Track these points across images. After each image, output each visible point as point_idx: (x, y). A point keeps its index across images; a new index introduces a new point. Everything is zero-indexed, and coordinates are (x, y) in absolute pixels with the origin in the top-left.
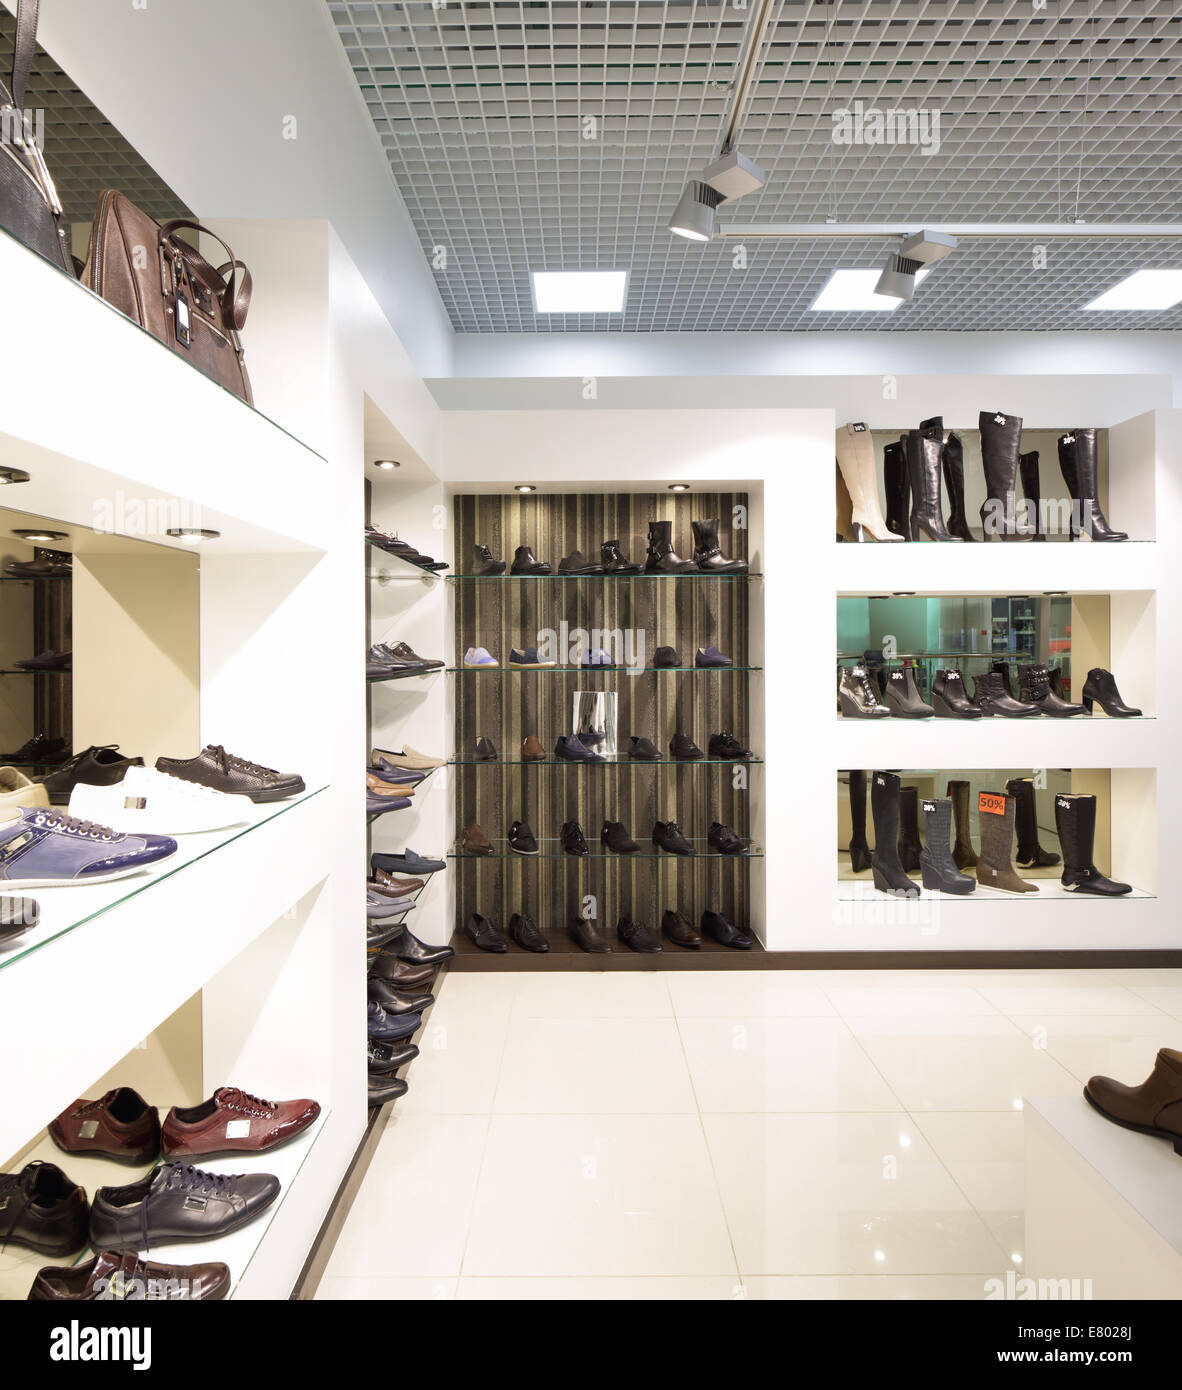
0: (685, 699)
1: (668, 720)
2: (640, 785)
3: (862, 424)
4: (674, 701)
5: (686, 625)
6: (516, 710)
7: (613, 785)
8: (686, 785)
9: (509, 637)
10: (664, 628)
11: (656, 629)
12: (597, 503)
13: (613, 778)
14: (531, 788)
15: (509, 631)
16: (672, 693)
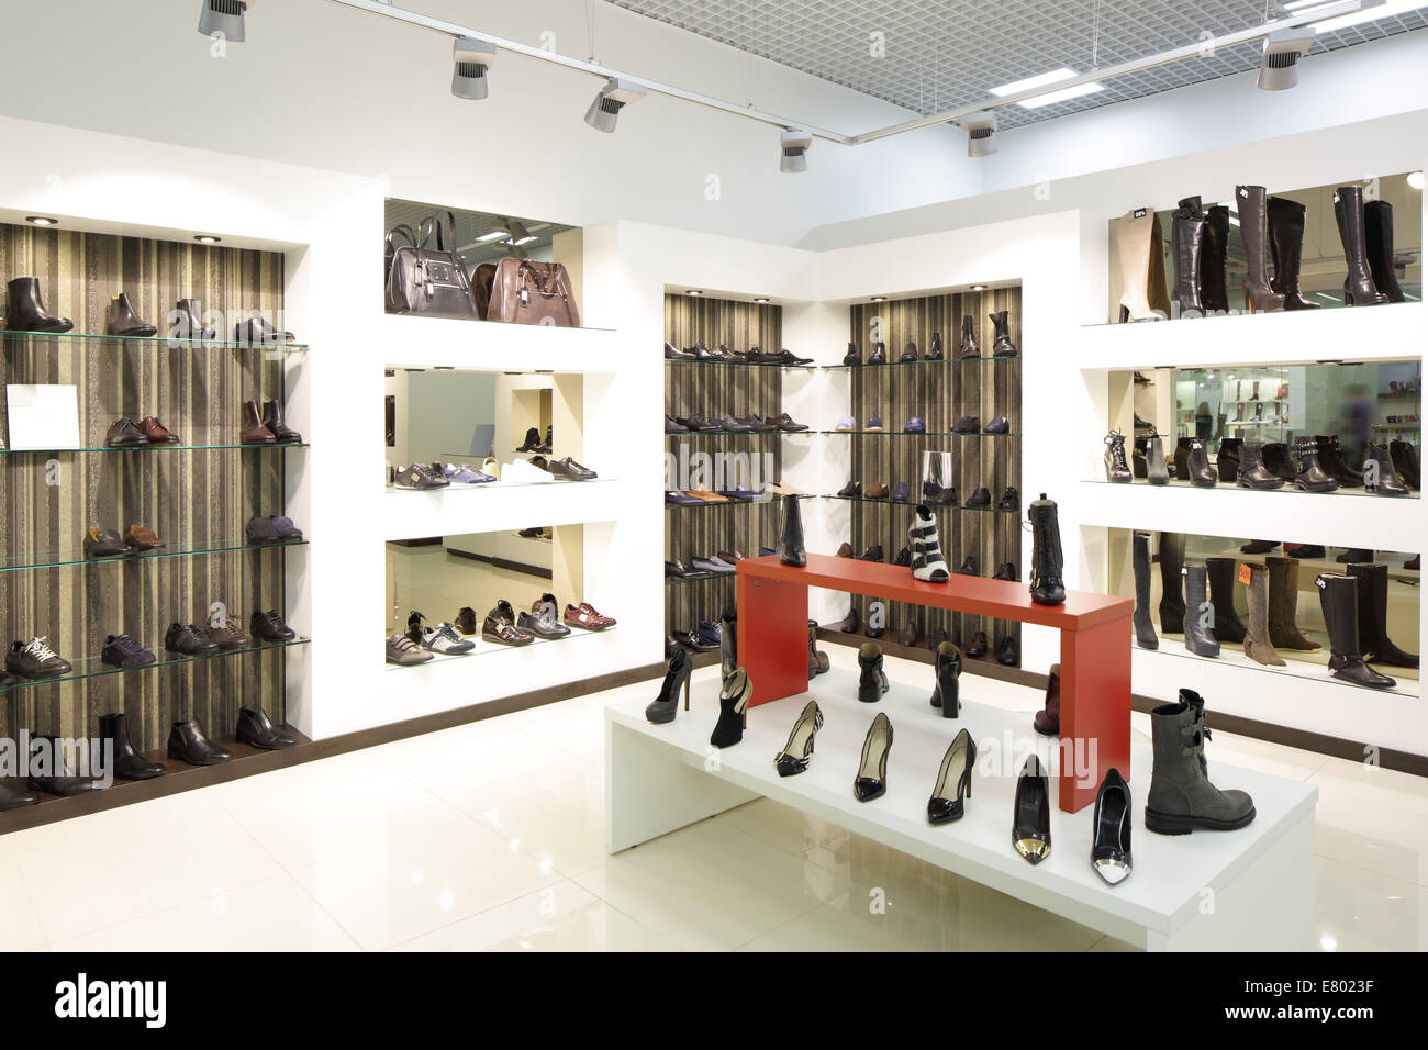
0: (1001, 460)
1: (988, 477)
2: (968, 528)
3: (1144, 210)
4: (993, 461)
5: (1001, 398)
6: (887, 465)
7: (949, 527)
8: (1001, 532)
9: (882, 408)
10: (985, 401)
11: (979, 402)
12: (939, 302)
13: (949, 521)
14: (896, 524)
15: (882, 404)
16: (991, 454)
